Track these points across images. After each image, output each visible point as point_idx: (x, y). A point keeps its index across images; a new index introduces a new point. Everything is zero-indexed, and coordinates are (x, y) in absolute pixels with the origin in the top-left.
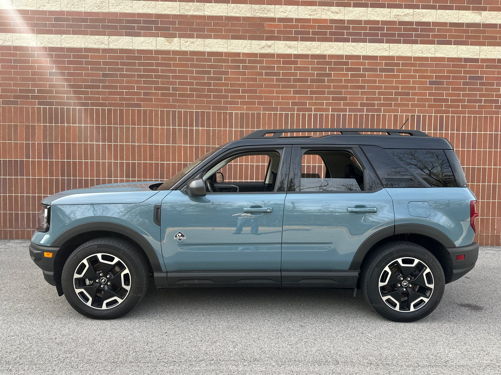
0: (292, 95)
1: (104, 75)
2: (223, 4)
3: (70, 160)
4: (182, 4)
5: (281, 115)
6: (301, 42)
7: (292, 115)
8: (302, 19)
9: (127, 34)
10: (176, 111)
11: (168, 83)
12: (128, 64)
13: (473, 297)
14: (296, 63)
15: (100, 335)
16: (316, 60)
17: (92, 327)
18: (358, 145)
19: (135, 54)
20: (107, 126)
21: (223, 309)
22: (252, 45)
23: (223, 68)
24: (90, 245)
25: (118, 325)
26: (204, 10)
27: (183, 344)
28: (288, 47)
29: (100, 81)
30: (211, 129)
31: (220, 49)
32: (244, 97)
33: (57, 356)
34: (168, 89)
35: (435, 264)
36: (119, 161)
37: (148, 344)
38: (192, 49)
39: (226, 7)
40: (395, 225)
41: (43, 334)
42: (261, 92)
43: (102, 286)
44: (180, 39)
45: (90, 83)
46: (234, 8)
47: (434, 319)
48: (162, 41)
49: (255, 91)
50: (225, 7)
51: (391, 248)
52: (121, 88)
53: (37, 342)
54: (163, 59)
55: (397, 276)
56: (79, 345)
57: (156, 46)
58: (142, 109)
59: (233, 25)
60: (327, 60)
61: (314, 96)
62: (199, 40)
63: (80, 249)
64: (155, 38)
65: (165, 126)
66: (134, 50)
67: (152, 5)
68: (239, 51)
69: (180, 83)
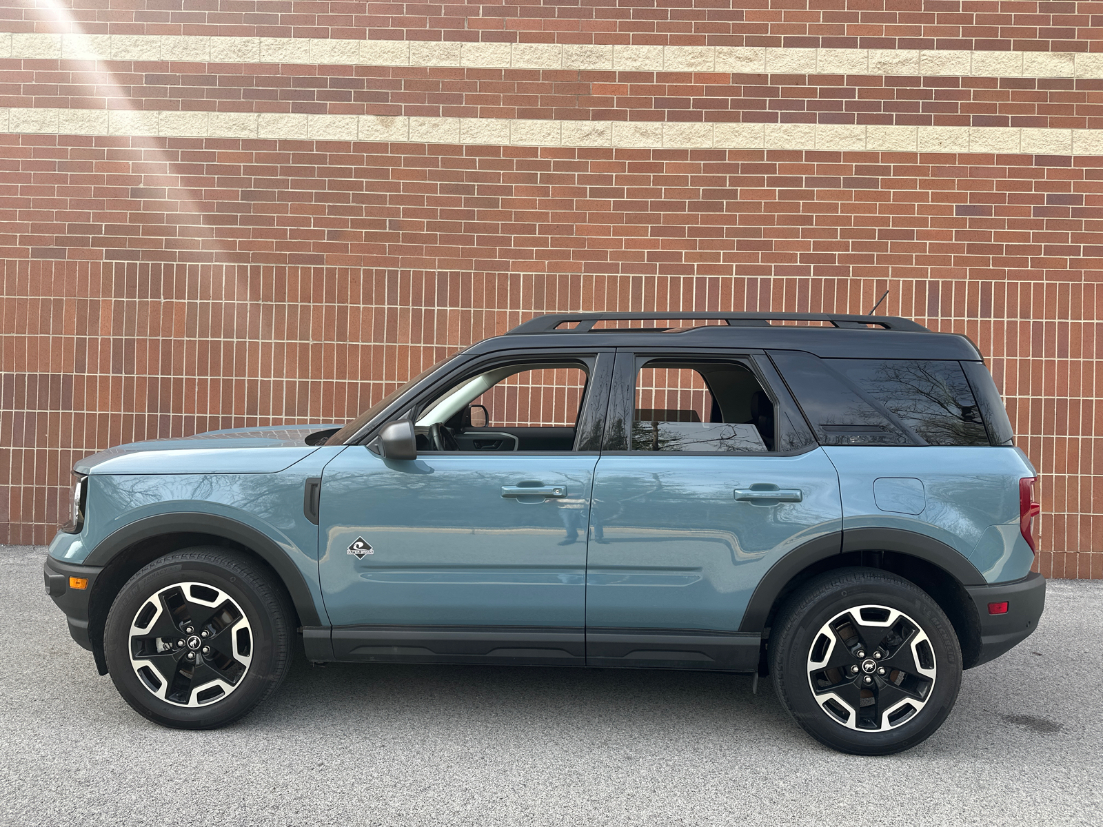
0: (649, 237)
1: (246, 195)
2: (502, 43)
3: (168, 375)
4: (415, 45)
5: (625, 280)
6: (670, 124)
7: (650, 281)
8: (671, 74)
9: (298, 109)
10: (398, 271)
11: (382, 212)
12: (298, 172)
13: (1043, 699)
14: (659, 168)
15: (176, 765)
16: (702, 162)
17: (162, 746)
18: (763, 349)
19: (313, 151)
20: (249, 303)
21: (459, 714)
22: (563, 131)
23: (500, 180)
24: (167, 563)
25: (220, 743)
26: (461, 58)
27: (353, 792)
28: (641, 134)
29: (238, 208)
30: (472, 310)
31: (495, 139)
32: (544, 242)
33: (69, 811)
34: (382, 224)
35: (938, 623)
36: (272, 379)
37: (274, 789)
38: (434, 141)
39: (509, 50)
40: (842, 531)
41: (54, 758)
42: (581, 231)
43: (190, 655)
44: (409, 118)
45: (217, 212)
46: (524, 52)
47: (939, 751)
48: (370, 124)
49: (569, 230)
50: (505, 50)
51: (836, 583)
52: (282, 221)
53: (36, 776)
54: (371, 160)
55: (850, 648)
56: (125, 786)
57: (357, 134)
58: (325, 266)
59: (522, 88)
60: (727, 161)
61: (698, 239)
62: (450, 120)
63: (147, 571)
64: (354, 116)
65: (372, 304)
66: (312, 142)
67: (350, 47)
68: (534, 144)
69: (407, 213)
